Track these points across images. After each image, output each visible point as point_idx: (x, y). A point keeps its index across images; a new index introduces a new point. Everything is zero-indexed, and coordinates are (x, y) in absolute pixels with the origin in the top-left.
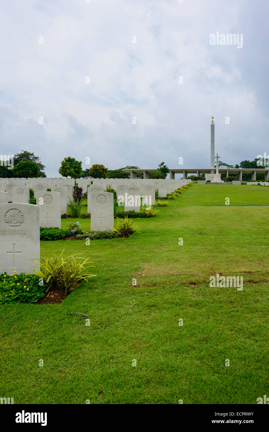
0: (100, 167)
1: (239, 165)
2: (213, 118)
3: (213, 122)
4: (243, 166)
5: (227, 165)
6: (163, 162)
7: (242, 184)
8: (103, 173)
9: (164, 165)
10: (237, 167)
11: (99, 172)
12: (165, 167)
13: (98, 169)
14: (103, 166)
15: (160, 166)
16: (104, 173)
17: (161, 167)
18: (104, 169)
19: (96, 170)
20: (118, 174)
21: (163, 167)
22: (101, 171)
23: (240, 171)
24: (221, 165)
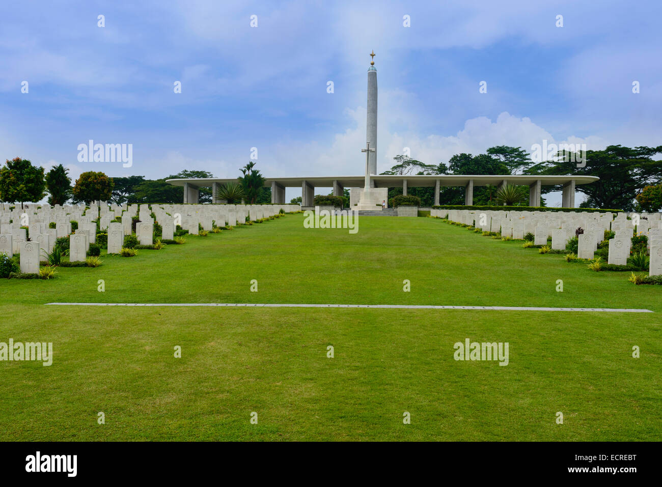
0: (96, 178)
1: (448, 165)
2: (373, 55)
3: (373, 64)
4: (457, 166)
5: (422, 165)
6: (251, 163)
7: (420, 214)
8: (103, 190)
9: (253, 169)
10: (442, 169)
11: (94, 189)
12: (255, 173)
13: (90, 182)
14: (102, 176)
15: (244, 172)
16: (105, 191)
17: (247, 173)
18: (105, 182)
19: (87, 185)
20: (162, 189)
21: (251, 173)
22: (98, 187)
23: (436, 180)
24: (409, 165)
